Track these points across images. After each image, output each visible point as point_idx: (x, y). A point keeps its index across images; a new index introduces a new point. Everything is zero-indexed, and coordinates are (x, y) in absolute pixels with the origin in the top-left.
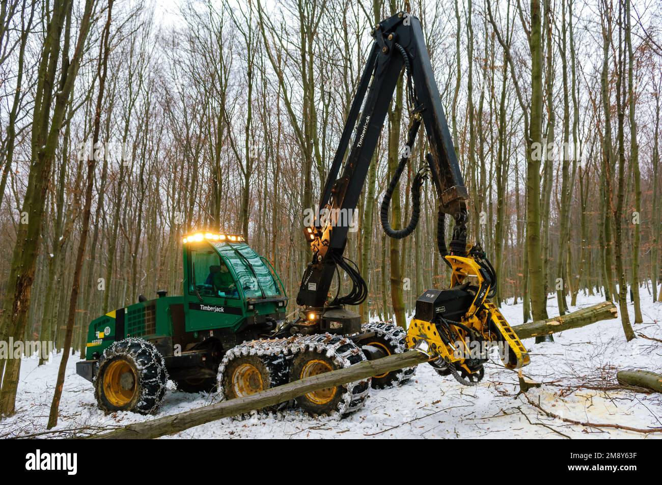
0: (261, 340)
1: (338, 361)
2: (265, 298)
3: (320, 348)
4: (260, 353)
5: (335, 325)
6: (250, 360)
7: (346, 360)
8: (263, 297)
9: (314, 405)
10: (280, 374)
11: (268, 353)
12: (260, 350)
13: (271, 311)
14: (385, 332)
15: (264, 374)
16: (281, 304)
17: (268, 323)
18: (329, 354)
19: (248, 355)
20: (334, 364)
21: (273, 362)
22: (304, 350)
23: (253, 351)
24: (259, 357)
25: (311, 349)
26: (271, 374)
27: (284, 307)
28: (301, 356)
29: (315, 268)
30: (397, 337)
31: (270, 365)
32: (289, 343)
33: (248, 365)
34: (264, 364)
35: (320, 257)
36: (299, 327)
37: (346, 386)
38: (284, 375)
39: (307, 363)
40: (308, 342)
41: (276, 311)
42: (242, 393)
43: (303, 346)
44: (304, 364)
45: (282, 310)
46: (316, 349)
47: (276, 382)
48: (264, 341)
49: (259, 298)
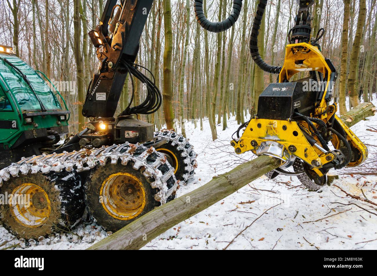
0: (44, 154)
1: (148, 173)
2: (45, 111)
3: (125, 160)
4: (46, 170)
5: (131, 134)
6: (32, 178)
7: (157, 170)
8: (43, 109)
9: (118, 222)
10: (72, 191)
11: (57, 169)
12: (45, 167)
13: (53, 124)
14: (172, 139)
15: (52, 193)
16: (62, 118)
17: (49, 137)
18: (136, 166)
19: (29, 174)
20: (143, 176)
21: (63, 179)
22: (104, 164)
23: (35, 169)
24: (44, 174)
25: (114, 162)
26: (62, 192)
27: (66, 120)
28: (100, 170)
29: (104, 77)
30: (183, 143)
31: (58, 182)
32: (84, 156)
33: (29, 184)
34: (51, 183)
35: (111, 63)
36: (89, 138)
37: (160, 199)
38: (77, 191)
39: (108, 177)
40: (108, 154)
41: (58, 124)
42: (24, 215)
43: (102, 159)
44: (105, 179)
45: (64, 123)
46: (119, 161)
47: (68, 200)
48: (49, 156)
49: (38, 111)
